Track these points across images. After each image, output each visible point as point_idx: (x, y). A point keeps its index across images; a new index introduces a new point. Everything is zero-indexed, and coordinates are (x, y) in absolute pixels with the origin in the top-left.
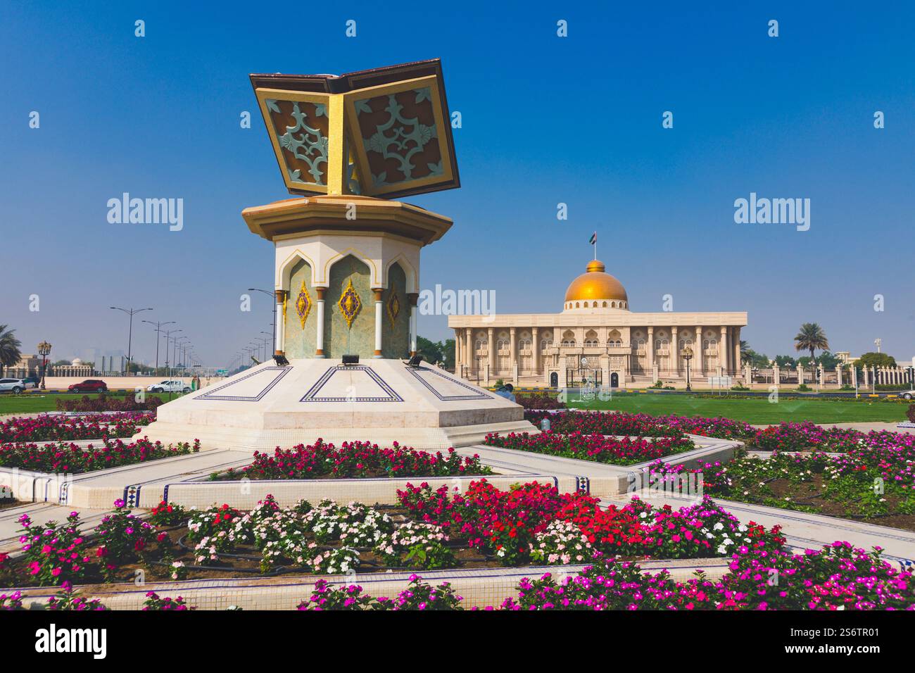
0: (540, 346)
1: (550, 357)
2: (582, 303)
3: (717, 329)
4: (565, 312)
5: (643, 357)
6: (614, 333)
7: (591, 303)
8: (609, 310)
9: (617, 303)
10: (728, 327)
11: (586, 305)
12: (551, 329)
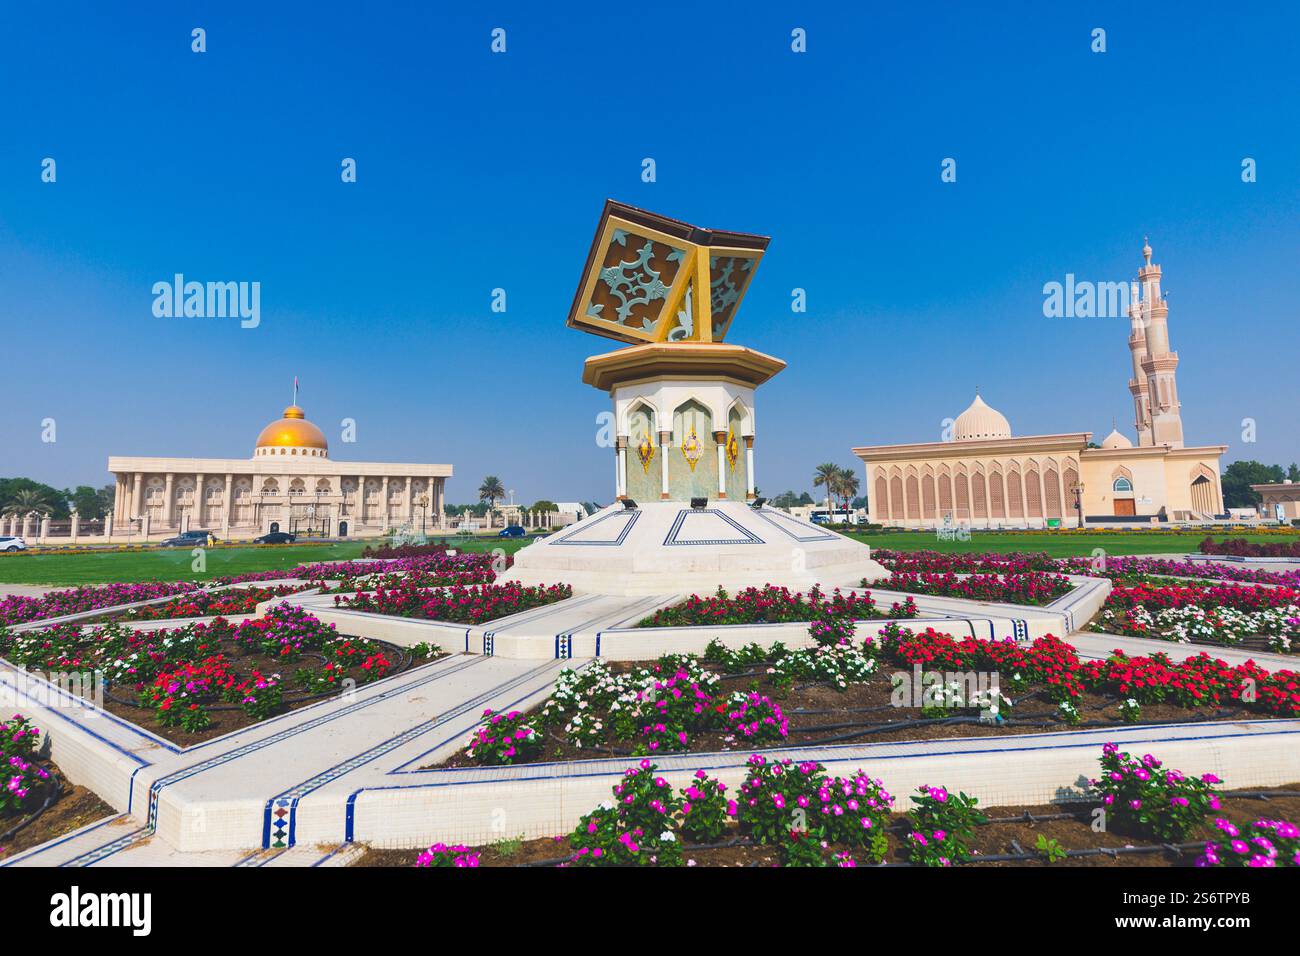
0: (235, 494)
1: (247, 506)
2: (278, 450)
3: (425, 479)
4: (255, 458)
5: (351, 505)
6: (323, 483)
7: (289, 450)
8: (309, 457)
9: (318, 451)
10: (435, 478)
11: (283, 452)
12: (250, 477)
